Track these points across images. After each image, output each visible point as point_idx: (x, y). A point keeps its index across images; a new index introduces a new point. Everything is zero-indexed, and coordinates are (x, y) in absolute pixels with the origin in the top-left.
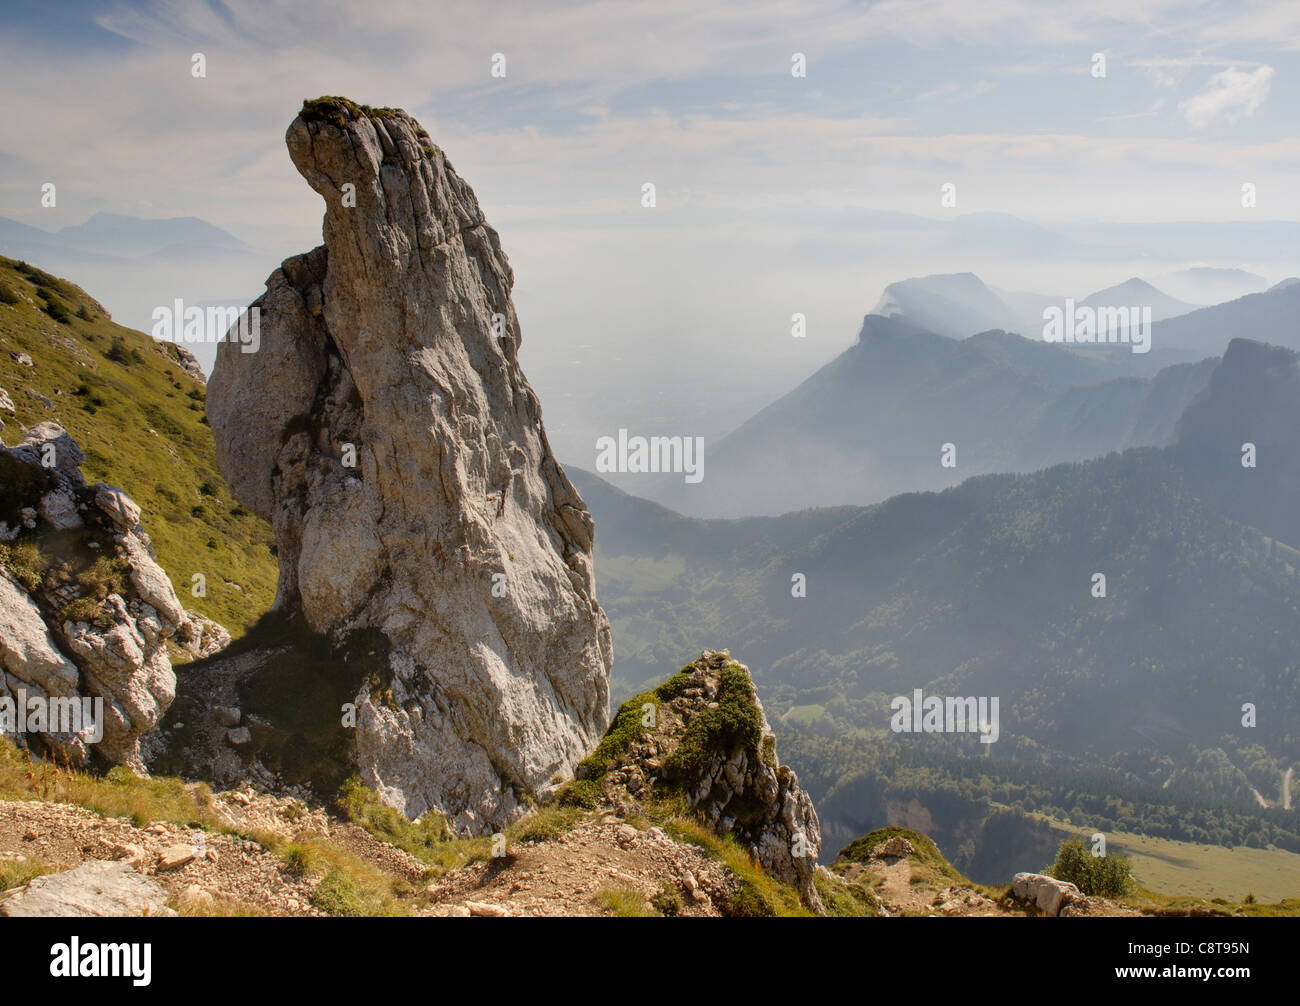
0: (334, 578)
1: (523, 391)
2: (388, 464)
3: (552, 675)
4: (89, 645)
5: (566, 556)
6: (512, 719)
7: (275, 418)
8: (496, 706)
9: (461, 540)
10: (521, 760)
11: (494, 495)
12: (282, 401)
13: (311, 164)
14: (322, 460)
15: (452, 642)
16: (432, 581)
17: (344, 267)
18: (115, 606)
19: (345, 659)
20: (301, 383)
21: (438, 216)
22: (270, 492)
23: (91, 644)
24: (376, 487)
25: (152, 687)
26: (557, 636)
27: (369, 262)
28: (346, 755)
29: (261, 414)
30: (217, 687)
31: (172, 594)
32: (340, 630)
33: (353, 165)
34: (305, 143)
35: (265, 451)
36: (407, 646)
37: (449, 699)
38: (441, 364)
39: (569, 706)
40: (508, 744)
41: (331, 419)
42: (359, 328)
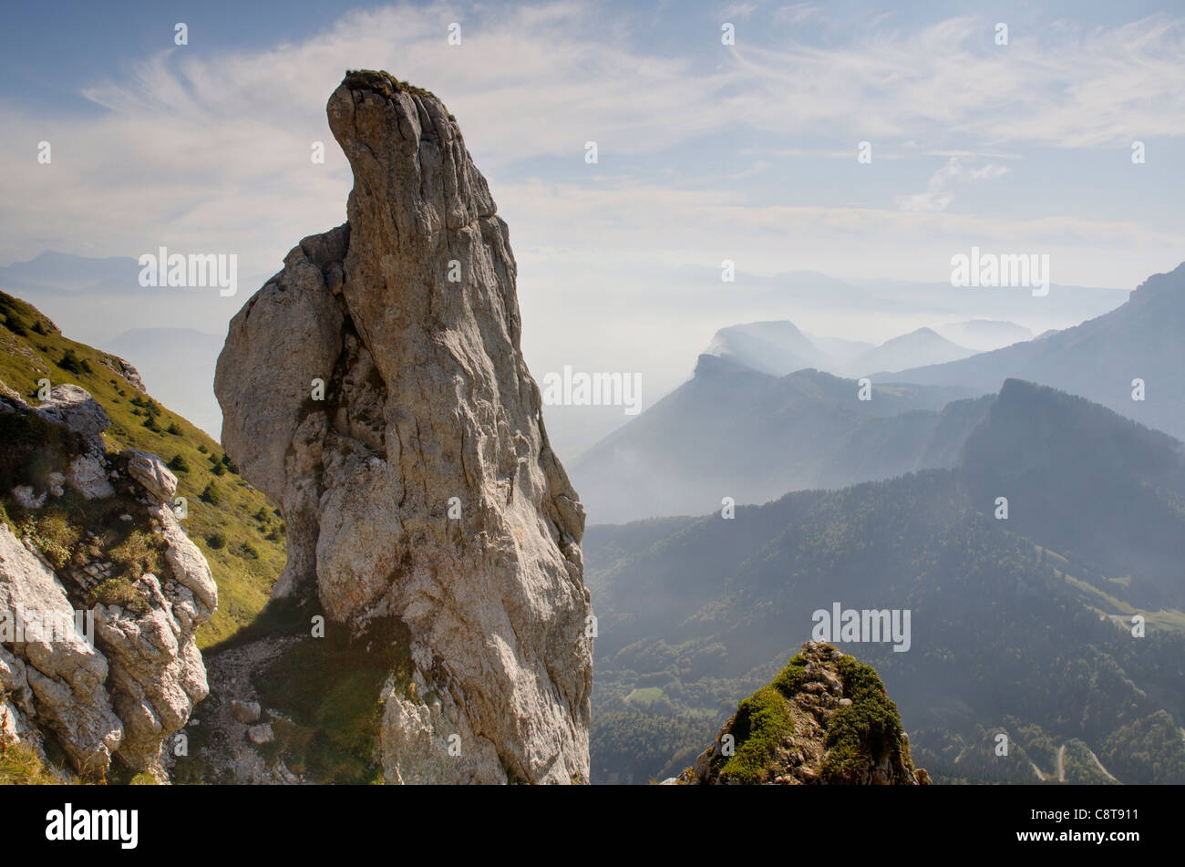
0: (356, 563)
1: (527, 380)
2: (412, 445)
3: (550, 665)
4: (122, 632)
5: (562, 546)
6: (520, 712)
7: (292, 396)
8: (508, 697)
9: (480, 526)
10: (526, 754)
11: (504, 482)
12: (300, 378)
13: (352, 133)
14: (340, 440)
15: (468, 631)
16: (451, 568)
17: (369, 244)
18: (151, 587)
19: (368, 649)
20: (320, 361)
21: (463, 198)
22: (283, 473)
23: (125, 632)
24: (399, 468)
25: (184, 681)
26: (556, 627)
27: (404, 236)
28: (370, 754)
29: (278, 391)
30: (230, 678)
31: (209, 575)
32: (361, 618)
33: (396, 135)
34: (348, 111)
35: (281, 429)
36: (425, 636)
37: (464, 691)
38: (462, 347)
39: (562, 696)
40: (515, 738)
41: (349, 399)
42: (384, 306)
